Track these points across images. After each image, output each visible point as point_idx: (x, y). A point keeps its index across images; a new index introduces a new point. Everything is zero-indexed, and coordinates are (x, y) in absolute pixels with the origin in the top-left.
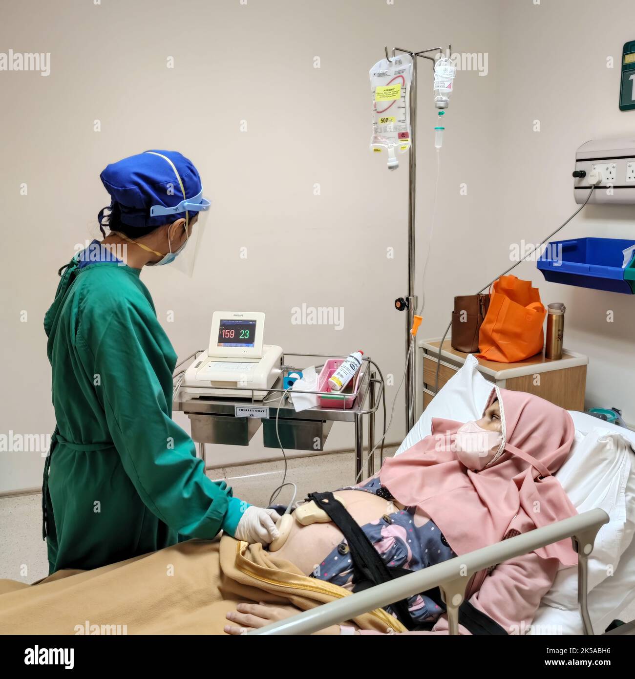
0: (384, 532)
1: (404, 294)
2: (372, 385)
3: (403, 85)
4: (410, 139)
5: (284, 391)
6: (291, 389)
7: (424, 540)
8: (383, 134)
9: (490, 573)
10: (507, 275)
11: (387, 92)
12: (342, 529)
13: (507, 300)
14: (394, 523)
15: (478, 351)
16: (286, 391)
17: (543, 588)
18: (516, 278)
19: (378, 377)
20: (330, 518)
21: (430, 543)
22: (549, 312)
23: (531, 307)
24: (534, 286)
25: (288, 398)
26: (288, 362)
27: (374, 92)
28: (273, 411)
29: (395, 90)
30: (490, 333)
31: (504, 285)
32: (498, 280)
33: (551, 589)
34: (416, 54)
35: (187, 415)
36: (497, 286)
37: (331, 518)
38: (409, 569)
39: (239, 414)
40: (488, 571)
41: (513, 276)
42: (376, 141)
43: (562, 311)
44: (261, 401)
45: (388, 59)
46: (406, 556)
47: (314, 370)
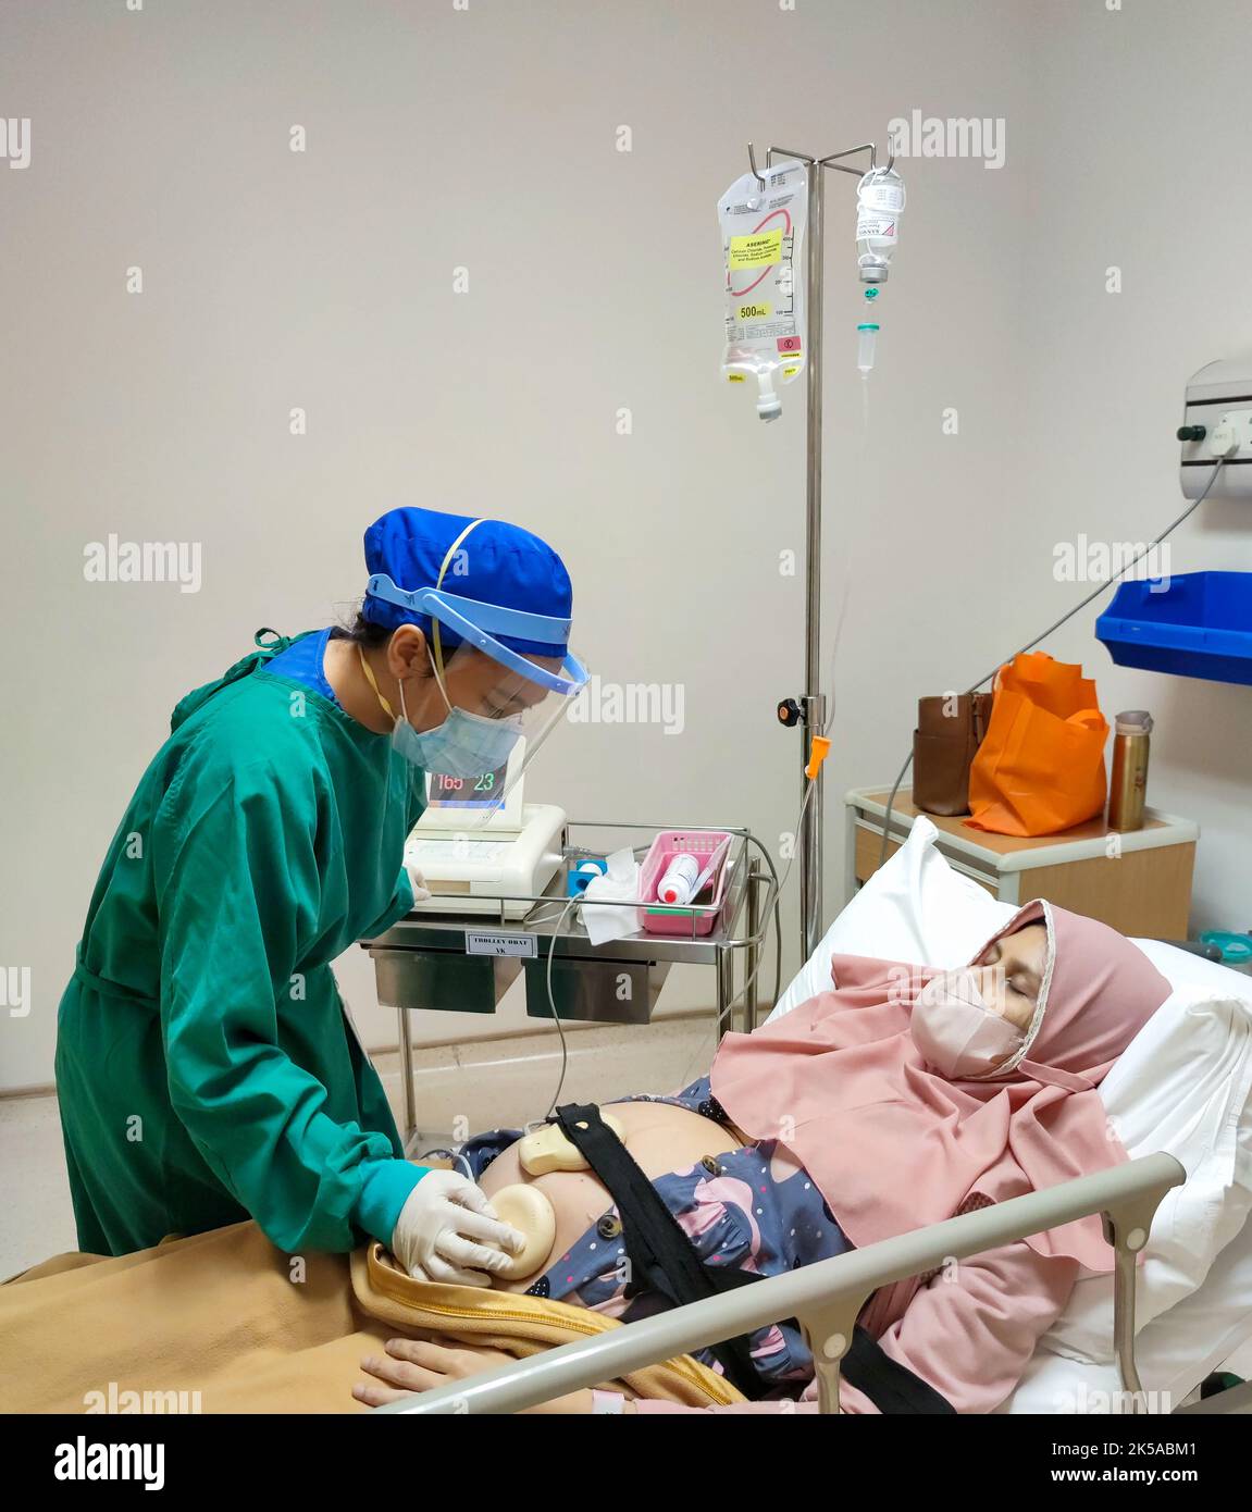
0: (701, 1193)
1: (796, 692)
2: (751, 888)
3: (787, 232)
4: (803, 352)
5: (568, 902)
6: (583, 897)
7: (788, 1212)
8: (746, 342)
9: (928, 1282)
10: (1030, 652)
11: (754, 248)
12: (610, 1185)
13: (1028, 704)
14: (727, 1174)
15: (968, 812)
16: (572, 899)
17: (1039, 1317)
18: (1051, 658)
19: (765, 870)
20: (587, 1163)
21: (801, 1218)
22: (1118, 730)
23: (1078, 719)
24: (1086, 675)
25: (576, 914)
26: (576, 840)
27: (727, 249)
28: (543, 942)
29: (770, 244)
30: (991, 774)
31: (1025, 673)
32: (1011, 664)
33: (1062, 1319)
34: (821, 162)
35: (367, 952)
36: (1008, 676)
37: (590, 1163)
38: (757, 1272)
39: (474, 948)
40: (922, 1279)
41: (1044, 654)
42: (732, 358)
43: (1144, 728)
44: (521, 921)
45: (755, 174)
46: (748, 1243)
47: (631, 857)
